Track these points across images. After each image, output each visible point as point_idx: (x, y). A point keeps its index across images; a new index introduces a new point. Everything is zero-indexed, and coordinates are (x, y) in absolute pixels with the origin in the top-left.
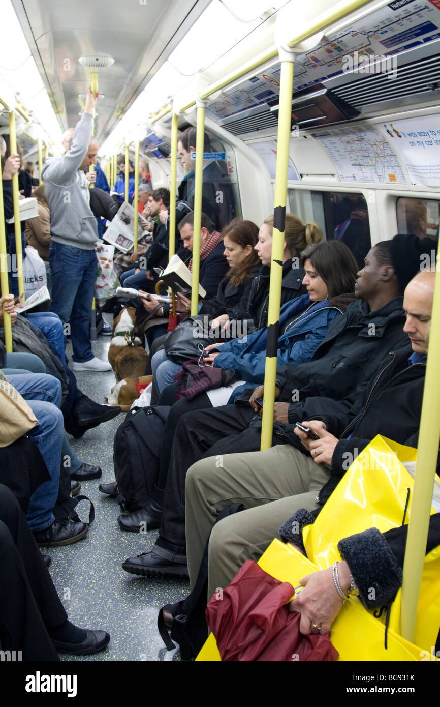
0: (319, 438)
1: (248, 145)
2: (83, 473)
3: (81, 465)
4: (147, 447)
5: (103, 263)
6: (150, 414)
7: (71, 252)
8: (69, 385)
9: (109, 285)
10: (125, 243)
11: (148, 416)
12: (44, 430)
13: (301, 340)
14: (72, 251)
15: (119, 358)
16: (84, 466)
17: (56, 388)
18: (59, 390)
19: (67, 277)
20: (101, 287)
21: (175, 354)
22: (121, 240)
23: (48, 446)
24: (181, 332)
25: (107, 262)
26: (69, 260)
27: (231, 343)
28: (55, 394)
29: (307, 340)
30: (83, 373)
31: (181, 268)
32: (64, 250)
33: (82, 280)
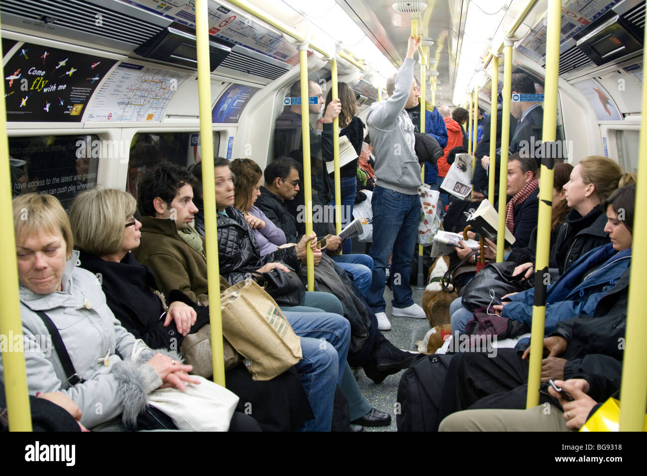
0: (573, 400)
1: (572, 85)
2: (371, 418)
3: (370, 410)
4: (428, 396)
5: (426, 208)
6: (435, 362)
7: (393, 197)
8: (370, 328)
9: (432, 230)
10: (463, 189)
11: (432, 364)
12: (317, 369)
13: (598, 292)
14: (393, 195)
15: (431, 304)
16: (373, 410)
17: (344, 329)
18: (347, 331)
19: (387, 221)
20: (423, 233)
21: (470, 301)
22: (459, 188)
23: (320, 385)
24: (480, 279)
25: (430, 208)
26: (389, 205)
27: (526, 293)
28: (343, 334)
29: (604, 292)
30: (401, 319)
31: (488, 212)
32: (384, 194)
33: (403, 225)
